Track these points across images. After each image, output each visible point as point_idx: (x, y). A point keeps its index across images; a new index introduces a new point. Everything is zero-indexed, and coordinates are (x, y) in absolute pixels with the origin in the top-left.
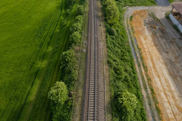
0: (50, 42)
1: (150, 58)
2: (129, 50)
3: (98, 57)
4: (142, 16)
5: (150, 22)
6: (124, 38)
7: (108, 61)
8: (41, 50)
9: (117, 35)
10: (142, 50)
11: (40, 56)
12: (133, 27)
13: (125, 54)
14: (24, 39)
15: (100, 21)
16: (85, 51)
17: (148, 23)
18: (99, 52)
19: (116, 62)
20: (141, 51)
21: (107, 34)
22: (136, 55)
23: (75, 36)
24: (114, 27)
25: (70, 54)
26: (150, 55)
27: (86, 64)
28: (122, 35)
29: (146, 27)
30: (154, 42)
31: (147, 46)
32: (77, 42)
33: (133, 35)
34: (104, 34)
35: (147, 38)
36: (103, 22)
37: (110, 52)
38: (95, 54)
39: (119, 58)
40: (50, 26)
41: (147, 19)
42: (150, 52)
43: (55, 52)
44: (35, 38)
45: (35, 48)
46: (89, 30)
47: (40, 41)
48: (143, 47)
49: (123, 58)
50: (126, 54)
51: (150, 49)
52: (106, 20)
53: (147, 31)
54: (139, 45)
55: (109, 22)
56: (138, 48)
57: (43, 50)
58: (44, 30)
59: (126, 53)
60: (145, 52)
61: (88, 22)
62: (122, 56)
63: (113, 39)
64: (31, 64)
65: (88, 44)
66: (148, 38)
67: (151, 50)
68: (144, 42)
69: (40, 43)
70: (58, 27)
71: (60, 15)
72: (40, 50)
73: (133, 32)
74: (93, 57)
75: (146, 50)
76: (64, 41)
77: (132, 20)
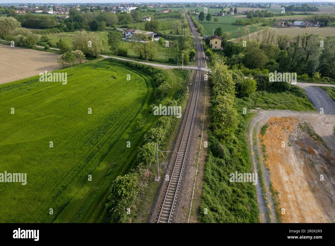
0: (107, 154)
1: (298, 216)
2: (250, 191)
3: (179, 197)
4: (286, 128)
5: (301, 140)
6: (242, 164)
7: (200, 208)
8: (87, 165)
9: (229, 157)
10: (280, 195)
11: (81, 177)
12: (264, 146)
13: (240, 199)
14: (67, 143)
15: (202, 130)
16: (158, 181)
17: (296, 142)
18: (184, 186)
19: (217, 215)
20: (278, 197)
21: (208, 153)
22: (265, 205)
23: (147, 150)
24: (224, 141)
25: (128, 181)
26: (300, 210)
27: (153, 207)
28: (241, 160)
29: (291, 148)
30: (309, 183)
31: (293, 188)
32: (149, 161)
33: (264, 161)
34: (202, 154)
35: (293, 172)
36: (206, 131)
37: (207, 191)
38: (175, 190)
39: (226, 206)
40: (117, 127)
41: (296, 135)
42: (298, 203)
43: (109, 175)
44: (85, 143)
45: (78, 161)
46: (176, 143)
47: (92, 150)
48: (283, 190)
49: (235, 207)
50: (243, 200)
51: (298, 196)
52: (212, 128)
53: (293, 156)
54: (274, 185)
55: (218, 132)
56: (271, 190)
57: (90, 166)
58: (104, 133)
59: (243, 198)
60: (287, 201)
61: (179, 129)
62: (234, 202)
63: (219, 164)
64: (60, 188)
65: (168, 167)
66: (296, 172)
67: (300, 199)
68: (285, 178)
69: (89, 153)
70: (129, 130)
71: (139, 112)
72: (84, 166)
73: (265, 156)
74: (170, 195)
75: (289, 196)
76: (129, 156)
77: (265, 133)
